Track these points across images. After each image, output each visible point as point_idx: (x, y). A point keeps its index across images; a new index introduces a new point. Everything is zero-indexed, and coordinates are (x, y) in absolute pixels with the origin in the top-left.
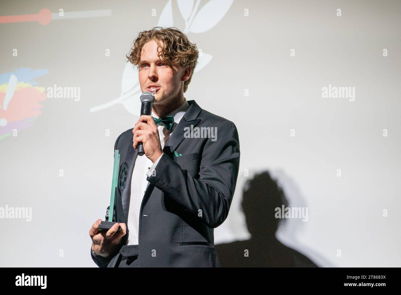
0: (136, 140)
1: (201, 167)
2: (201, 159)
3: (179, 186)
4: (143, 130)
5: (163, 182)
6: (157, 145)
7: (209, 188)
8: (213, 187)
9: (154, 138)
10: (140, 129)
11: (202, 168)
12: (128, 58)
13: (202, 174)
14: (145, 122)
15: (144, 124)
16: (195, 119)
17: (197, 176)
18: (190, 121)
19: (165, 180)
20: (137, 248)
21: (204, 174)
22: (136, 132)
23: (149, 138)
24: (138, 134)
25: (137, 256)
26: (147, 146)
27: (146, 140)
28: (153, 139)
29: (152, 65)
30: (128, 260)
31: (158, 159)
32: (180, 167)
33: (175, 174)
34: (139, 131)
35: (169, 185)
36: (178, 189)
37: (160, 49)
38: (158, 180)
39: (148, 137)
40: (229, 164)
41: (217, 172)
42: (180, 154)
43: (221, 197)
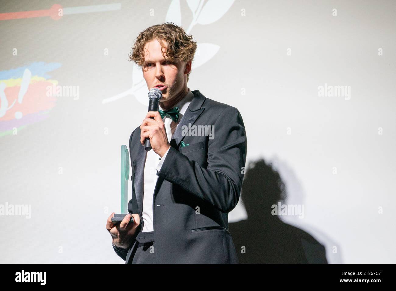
0: (143, 135)
1: (208, 155)
2: (208, 147)
3: (189, 177)
4: (150, 126)
5: (173, 175)
6: (164, 140)
7: (218, 176)
8: (221, 174)
9: (161, 133)
10: (147, 125)
11: (210, 156)
12: (131, 58)
13: (211, 162)
14: (152, 118)
15: (151, 120)
16: (199, 108)
17: (205, 165)
18: (195, 111)
19: (174, 173)
20: (153, 234)
21: (212, 162)
22: (143, 128)
23: (155, 134)
24: (145, 130)
25: (153, 242)
26: (154, 141)
27: (153, 136)
28: (159, 134)
29: (158, 65)
30: (144, 247)
31: (165, 153)
32: (188, 159)
33: (183, 166)
34: (147, 127)
35: (179, 177)
36: (188, 180)
37: (164, 50)
38: (168, 173)
39: (155, 132)
40: (236, 149)
41: (225, 159)
42: (187, 144)
43: (230, 183)
